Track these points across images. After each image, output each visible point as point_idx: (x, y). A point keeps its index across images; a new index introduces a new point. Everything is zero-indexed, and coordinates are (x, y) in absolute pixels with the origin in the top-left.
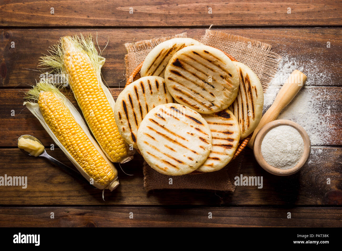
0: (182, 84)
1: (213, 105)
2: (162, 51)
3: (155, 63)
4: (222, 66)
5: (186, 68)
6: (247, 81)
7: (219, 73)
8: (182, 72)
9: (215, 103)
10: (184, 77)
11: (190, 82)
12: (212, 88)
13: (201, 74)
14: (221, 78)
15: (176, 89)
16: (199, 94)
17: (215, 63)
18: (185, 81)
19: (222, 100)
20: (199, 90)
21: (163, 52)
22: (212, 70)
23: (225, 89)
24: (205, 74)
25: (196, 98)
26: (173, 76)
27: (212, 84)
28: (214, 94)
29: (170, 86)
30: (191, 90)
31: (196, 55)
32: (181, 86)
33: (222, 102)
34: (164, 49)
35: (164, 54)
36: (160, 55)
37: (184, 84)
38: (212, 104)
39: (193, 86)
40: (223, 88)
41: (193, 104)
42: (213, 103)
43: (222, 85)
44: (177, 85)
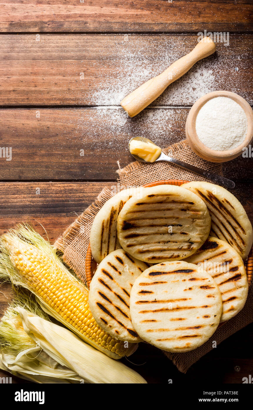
0: (146, 242)
1: (192, 243)
2: (103, 223)
3: (103, 241)
4: (176, 200)
5: (139, 225)
6: (212, 199)
7: (178, 208)
8: (138, 232)
9: (193, 240)
10: (142, 235)
11: (152, 236)
12: (179, 227)
13: (159, 221)
14: (183, 212)
15: (142, 252)
16: (169, 241)
17: (166, 201)
18: (146, 239)
19: (198, 233)
20: (166, 238)
21: (105, 225)
22: (169, 210)
23: (195, 220)
24: (163, 218)
25: (170, 248)
26: (131, 241)
27: (178, 223)
28: (186, 232)
29: (135, 253)
30: (159, 243)
31: (141, 206)
32: (146, 245)
34: (104, 220)
35: (107, 225)
36: (103, 229)
37: (148, 241)
38: (190, 242)
39: (159, 238)
40: (192, 220)
41: (169, 255)
42: (190, 241)
43: (189, 217)
44: (141, 248)
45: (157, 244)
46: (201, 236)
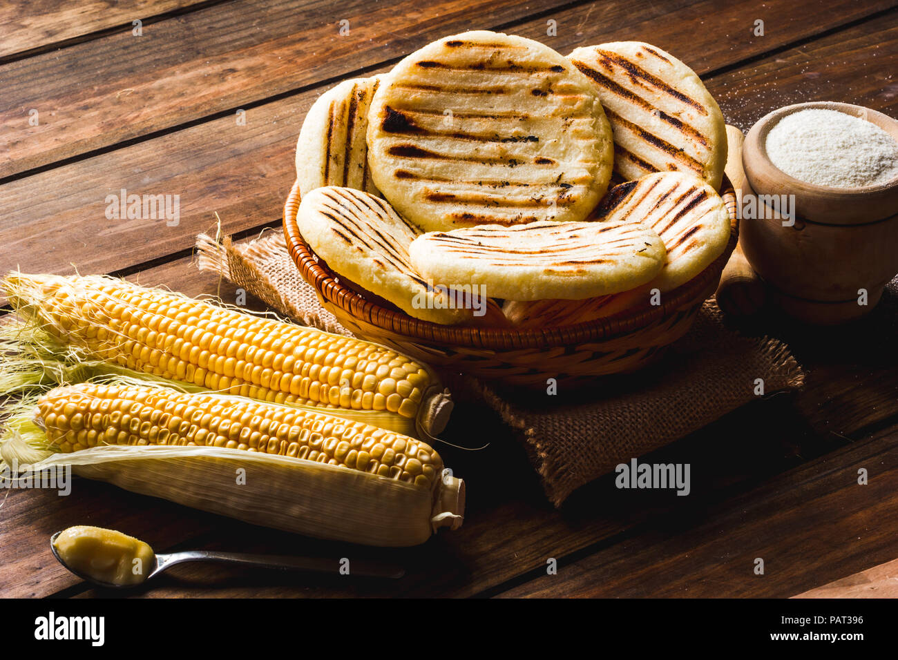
0: (443, 176)
1: (567, 186)
2: (331, 109)
3: (333, 153)
4: (518, 60)
5: (426, 127)
6: (612, 64)
7: (523, 87)
8: (425, 144)
9: (567, 178)
10: (435, 156)
11: (461, 164)
12: (530, 144)
13: (476, 123)
14: (538, 100)
15: (437, 198)
16: (507, 184)
17: (493, 64)
18: (447, 167)
19: (581, 156)
20: (500, 172)
21: (335, 113)
22: (500, 91)
23: (569, 120)
24: (486, 117)
25: (509, 199)
26: (405, 164)
27: (528, 134)
28: (549, 158)
29: (415, 196)
30: (480, 183)
31: (431, 71)
32: (446, 185)
33: (587, 161)
34: (333, 101)
35: (343, 116)
36: (331, 123)
37: (450, 176)
38: (562, 185)
39: (476, 171)
40: (562, 122)
41: (513, 217)
42: (562, 181)
43: (554, 115)
44: (433, 187)
45: (476, 187)
46: (590, 165)
